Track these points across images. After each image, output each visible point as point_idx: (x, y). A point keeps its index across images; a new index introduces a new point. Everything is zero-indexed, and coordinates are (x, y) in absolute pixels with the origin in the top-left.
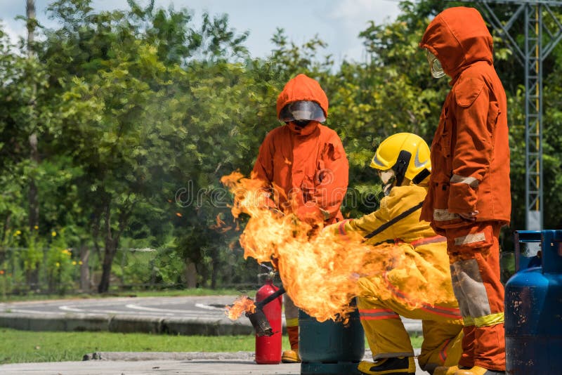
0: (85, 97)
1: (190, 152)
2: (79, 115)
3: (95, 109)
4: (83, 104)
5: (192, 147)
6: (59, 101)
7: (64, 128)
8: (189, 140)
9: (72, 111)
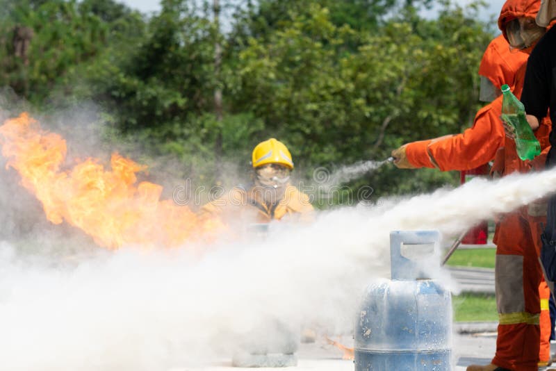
0: (260, 55)
1: (358, 107)
2: (254, 72)
3: (269, 68)
4: (259, 62)
5: (360, 101)
6: (238, 60)
7: (244, 84)
8: (356, 96)
9: (248, 69)
